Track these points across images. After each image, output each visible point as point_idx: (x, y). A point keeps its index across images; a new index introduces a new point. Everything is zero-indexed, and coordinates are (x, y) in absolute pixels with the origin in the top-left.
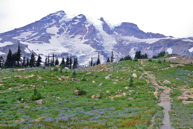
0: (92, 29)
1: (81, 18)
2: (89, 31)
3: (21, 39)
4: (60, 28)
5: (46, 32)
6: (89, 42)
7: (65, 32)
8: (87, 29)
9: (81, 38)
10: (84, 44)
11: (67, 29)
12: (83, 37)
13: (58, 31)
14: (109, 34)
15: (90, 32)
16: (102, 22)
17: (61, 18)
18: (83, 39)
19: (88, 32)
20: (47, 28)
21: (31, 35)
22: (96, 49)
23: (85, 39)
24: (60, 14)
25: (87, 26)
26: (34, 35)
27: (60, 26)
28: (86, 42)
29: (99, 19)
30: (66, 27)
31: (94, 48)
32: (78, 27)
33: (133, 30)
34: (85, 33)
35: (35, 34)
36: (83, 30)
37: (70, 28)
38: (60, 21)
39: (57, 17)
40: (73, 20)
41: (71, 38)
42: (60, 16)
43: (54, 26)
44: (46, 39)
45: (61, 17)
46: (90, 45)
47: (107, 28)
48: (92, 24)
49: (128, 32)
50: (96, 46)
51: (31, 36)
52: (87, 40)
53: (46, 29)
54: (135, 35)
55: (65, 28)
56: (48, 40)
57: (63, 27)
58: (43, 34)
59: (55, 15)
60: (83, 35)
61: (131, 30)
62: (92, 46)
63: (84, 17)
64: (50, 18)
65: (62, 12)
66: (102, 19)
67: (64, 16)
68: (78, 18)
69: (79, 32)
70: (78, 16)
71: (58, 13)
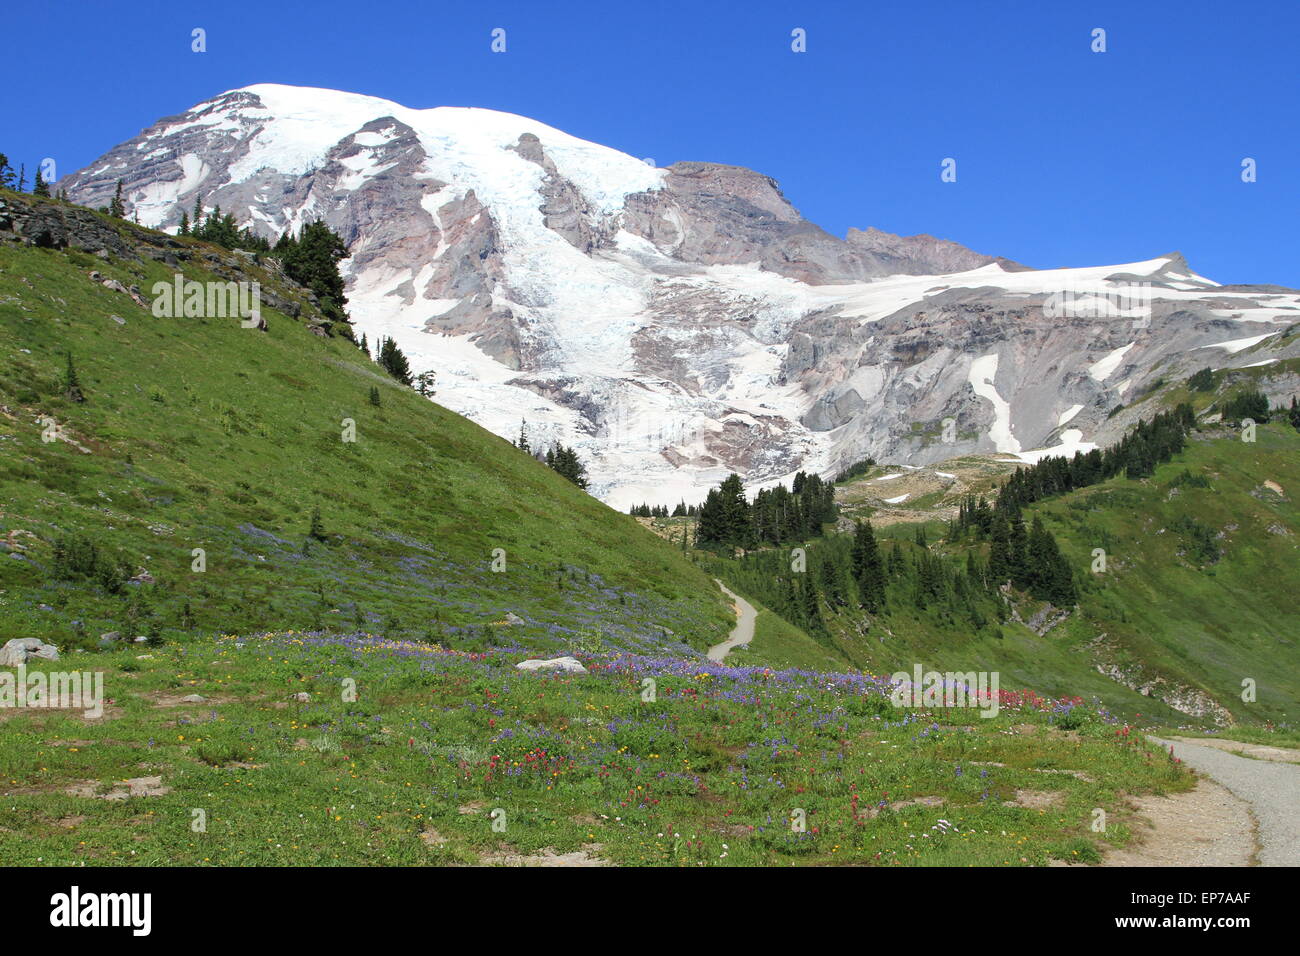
0: (473, 221)
1: (386, 141)
2: (453, 238)
6: (461, 320)
8: (437, 221)
9: (405, 292)
10: (426, 331)
12: (421, 283)
14: (589, 249)
15: (462, 245)
16: (536, 168)
17: (243, 147)
18: (419, 298)
19: (443, 247)
22: (515, 364)
23: (429, 296)
24: (232, 118)
25: (431, 203)
27: (252, 208)
28: (441, 318)
29: (508, 148)
30: (288, 212)
31: (502, 362)
32: (374, 213)
33: (751, 216)
34: (421, 257)
36: (409, 234)
37: (318, 217)
38: (239, 173)
39: (208, 136)
40: (330, 163)
42: (234, 131)
43: (206, 209)
45: (237, 136)
46: (473, 339)
47: (570, 210)
48: (471, 193)
49: (719, 233)
50: (515, 343)
52: (444, 306)
54: (770, 251)
55: (283, 221)
57: (270, 217)
59: (197, 123)
60: (410, 270)
61: (735, 221)
62: (483, 344)
63: (408, 138)
64: (165, 151)
65: (246, 101)
66: (529, 148)
67: (260, 129)
68: (366, 147)
69: (382, 245)
70: (361, 131)
71: (218, 111)
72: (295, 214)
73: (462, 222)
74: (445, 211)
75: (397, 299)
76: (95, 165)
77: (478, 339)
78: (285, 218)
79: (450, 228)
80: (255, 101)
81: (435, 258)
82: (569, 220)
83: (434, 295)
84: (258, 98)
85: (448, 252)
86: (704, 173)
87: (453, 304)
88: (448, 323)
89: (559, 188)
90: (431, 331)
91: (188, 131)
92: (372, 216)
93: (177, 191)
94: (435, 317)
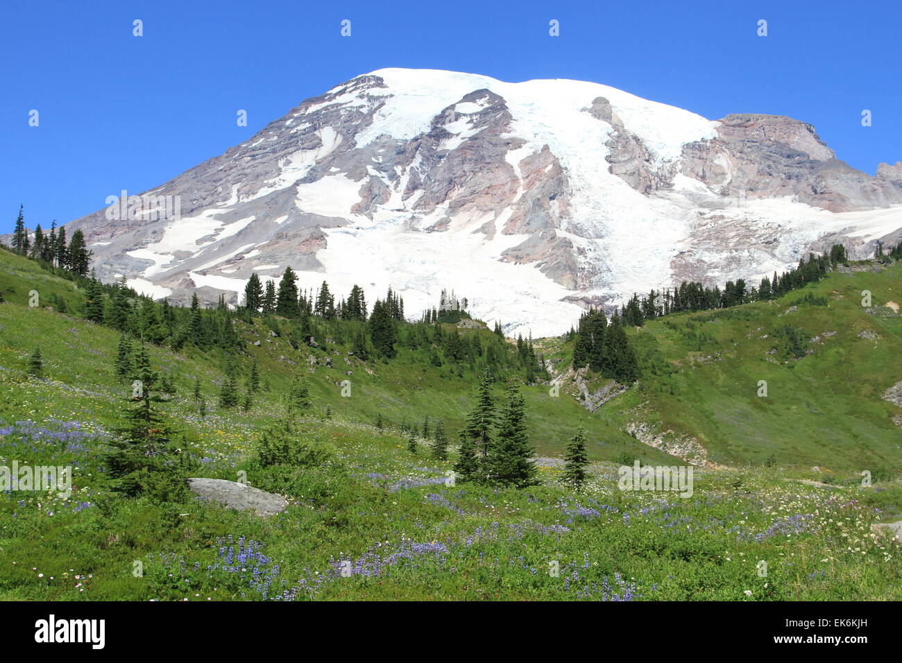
0: (546, 170)
1: (481, 109)
2: (529, 186)
3: (172, 258)
4: (367, 179)
5: (294, 208)
6: (529, 250)
7: (396, 199)
8: (518, 172)
9: (487, 230)
10: (501, 260)
11: (405, 180)
12: (501, 222)
13: (359, 199)
14: (647, 190)
15: (535, 191)
16: (605, 126)
17: (367, 119)
18: (499, 235)
19: (521, 192)
20: (297, 184)
21: (218, 231)
22: (572, 285)
23: (507, 232)
24: (361, 97)
25: (514, 157)
26: (232, 229)
27: (370, 168)
28: (514, 250)
29: (583, 110)
30: (398, 169)
31: (561, 283)
32: (467, 167)
33: (789, 156)
34: (503, 201)
35: (242, 224)
36: (494, 183)
37: (423, 172)
38: (363, 140)
39: (342, 112)
40: (435, 128)
41: (430, 230)
42: (362, 107)
43: (333, 169)
44: (304, 249)
45: (364, 111)
46: (539, 266)
47: (632, 159)
48: (546, 148)
49: (760, 173)
50: (572, 268)
51: (218, 238)
52: (517, 240)
53: (292, 191)
54: (803, 185)
55: (394, 177)
56: (313, 254)
57: (384, 174)
58: (280, 220)
59: (334, 102)
60: (494, 211)
61: (774, 162)
62: (546, 269)
63: (498, 105)
64: (308, 125)
65: (372, 82)
66: (601, 109)
67: (383, 104)
68: (464, 115)
69: (472, 193)
70: (460, 102)
71: (350, 92)
72: (404, 170)
73: (538, 171)
74: (525, 163)
75: (481, 235)
76: (254, 139)
77: (542, 265)
78: (396, 174)
79: (527, 177)
80: (379, 82)
81: (514, 201)
82: (630, 167)
83: (510, 232)
84: (381, 79)
85: (524, 196)
86: (750, 123)
87: (525, 237)
88: (519, 253)
89: (624, 142)
90: (505, 260)
91: (326, 108)
92: (466, 170)
93: (316, 157)
94: (509, 249)
